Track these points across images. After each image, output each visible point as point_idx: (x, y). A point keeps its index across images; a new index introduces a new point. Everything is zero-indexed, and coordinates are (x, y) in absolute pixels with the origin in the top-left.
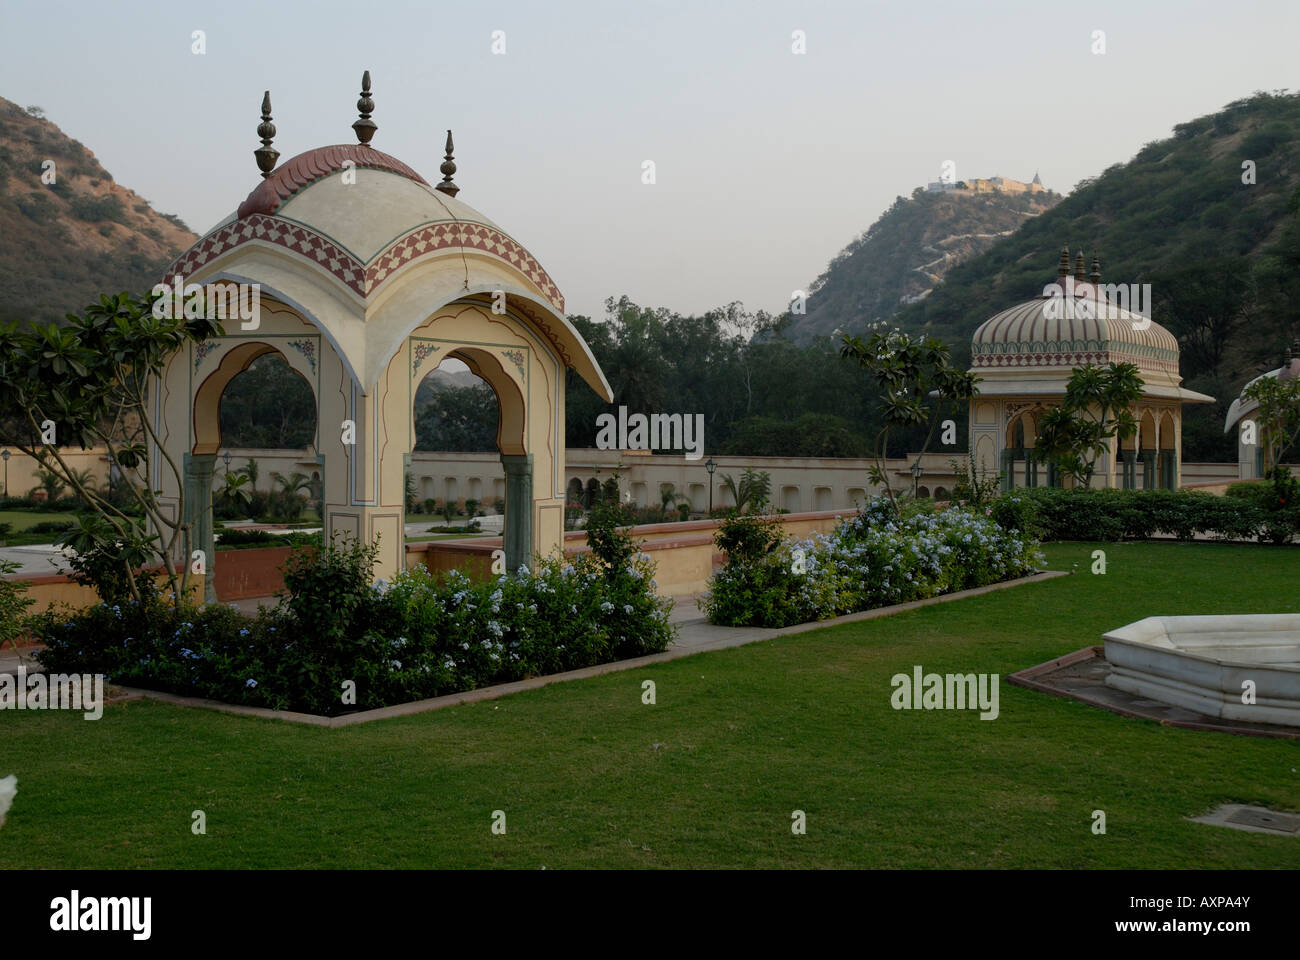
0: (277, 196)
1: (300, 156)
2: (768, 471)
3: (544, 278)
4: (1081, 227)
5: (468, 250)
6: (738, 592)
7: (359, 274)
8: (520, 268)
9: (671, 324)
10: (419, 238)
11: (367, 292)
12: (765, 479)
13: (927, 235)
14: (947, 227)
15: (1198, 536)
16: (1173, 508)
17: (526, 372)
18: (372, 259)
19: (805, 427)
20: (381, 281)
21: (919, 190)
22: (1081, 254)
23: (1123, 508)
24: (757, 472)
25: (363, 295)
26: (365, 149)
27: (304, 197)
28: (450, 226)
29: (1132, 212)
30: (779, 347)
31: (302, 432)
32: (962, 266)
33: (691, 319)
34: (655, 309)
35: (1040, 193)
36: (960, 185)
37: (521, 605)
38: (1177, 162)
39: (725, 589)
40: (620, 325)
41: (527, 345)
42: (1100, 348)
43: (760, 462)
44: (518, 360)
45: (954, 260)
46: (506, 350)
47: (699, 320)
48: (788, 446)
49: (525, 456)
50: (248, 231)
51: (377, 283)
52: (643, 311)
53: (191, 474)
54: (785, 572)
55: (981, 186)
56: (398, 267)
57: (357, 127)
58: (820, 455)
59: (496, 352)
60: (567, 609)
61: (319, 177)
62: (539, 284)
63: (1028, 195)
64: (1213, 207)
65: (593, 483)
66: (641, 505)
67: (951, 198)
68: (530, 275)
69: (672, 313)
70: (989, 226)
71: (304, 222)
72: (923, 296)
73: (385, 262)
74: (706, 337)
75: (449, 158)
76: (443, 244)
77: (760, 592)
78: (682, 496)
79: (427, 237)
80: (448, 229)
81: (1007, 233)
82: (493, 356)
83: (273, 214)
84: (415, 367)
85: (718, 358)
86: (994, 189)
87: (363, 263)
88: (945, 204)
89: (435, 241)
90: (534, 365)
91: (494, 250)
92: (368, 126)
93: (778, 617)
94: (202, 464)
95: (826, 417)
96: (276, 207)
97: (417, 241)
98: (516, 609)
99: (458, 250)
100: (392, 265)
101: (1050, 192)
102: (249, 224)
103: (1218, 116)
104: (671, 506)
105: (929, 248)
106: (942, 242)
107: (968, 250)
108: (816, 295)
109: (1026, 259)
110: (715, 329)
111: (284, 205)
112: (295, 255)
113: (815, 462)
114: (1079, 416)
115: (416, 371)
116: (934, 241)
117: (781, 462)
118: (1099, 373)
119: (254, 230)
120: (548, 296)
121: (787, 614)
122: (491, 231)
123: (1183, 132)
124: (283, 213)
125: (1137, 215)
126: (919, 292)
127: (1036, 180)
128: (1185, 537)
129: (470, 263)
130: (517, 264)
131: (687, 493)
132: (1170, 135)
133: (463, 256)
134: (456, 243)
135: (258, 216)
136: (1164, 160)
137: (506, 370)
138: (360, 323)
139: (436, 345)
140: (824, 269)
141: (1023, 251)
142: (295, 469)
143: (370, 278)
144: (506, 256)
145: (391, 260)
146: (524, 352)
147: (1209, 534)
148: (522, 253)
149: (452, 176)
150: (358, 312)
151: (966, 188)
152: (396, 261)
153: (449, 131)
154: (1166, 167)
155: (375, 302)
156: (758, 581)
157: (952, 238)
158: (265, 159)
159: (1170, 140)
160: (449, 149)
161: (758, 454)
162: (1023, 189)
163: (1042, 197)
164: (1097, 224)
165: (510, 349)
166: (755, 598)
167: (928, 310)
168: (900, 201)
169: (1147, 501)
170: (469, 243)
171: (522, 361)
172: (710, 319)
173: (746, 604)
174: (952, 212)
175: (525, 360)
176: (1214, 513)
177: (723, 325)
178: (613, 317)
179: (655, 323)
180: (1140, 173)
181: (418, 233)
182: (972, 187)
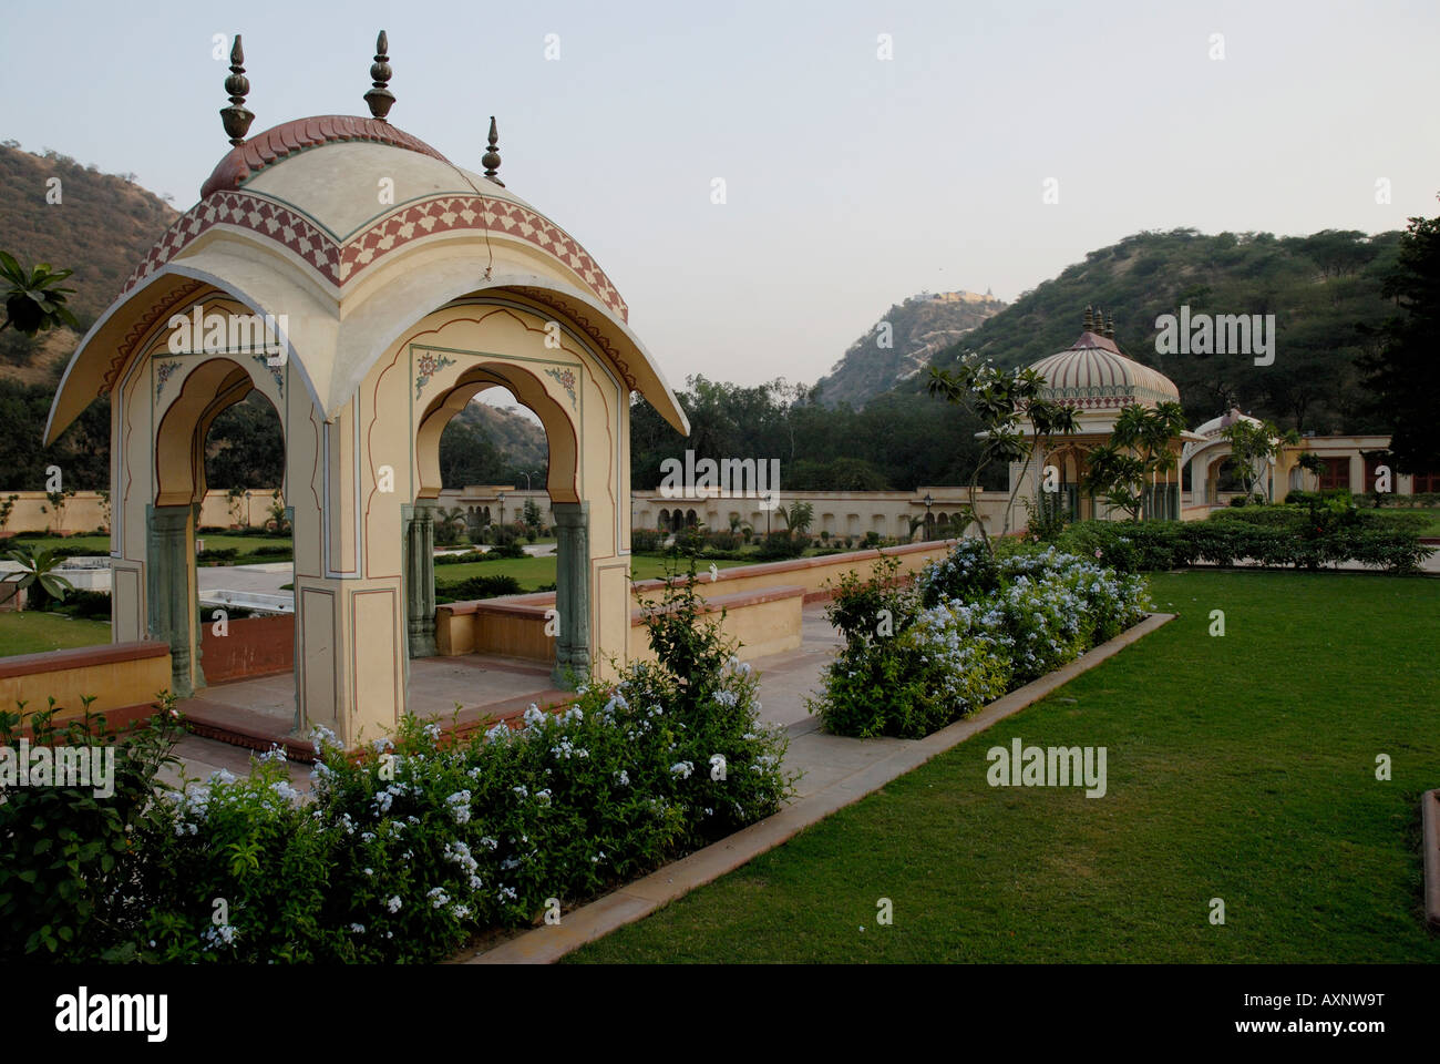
0: (247, 167)
1: (287, 124)
2: (812, 502)
3: (601, 278)
4: (1025, 324)
5: (492, 234)
6: (864, 690)
7: (333, 255)
8: (570, 264)
9: (734, 394)
10: (425, 211)
11: (342, 279)
12: (809, 508)
13: (914, 331)
14: (928, 326)
15: (1236, 562)
16: (1215, 538)
17: (578, 396)
18: (351, 234)
19: (838, 468)
20: (366, 265)
21: (908, 299)
22: (1100, 312)
23: (1172, 538)
24: (803, 503)
25: (338, 283)
26: (377, 123)
27: (281, 169)
28: (472, 200)
29: (1060, 314)
30: (814, 409)
31: (465, 477)
32: (941, 352)
33: (749, 390)
34: (722, 383)
35: (992, 302)
36: (937, 296)
37: (522, 789)
38: (1089, 278)
39: (847, 686)
40: (697, 395)
41: (580, 362)
42: (1127, 392)
43: (805, 495)
44: (567, 381)
45: (933, 350)
46: (550, 367)
47: (755, 391)
48: (825, 483)
49: (578, 503)
50: (210, 216)
51: (358, 268)
52: (713, 385)
53: (158, 531)
54: (925, 659)
55: (951, 297)
56: (392, 248)
57: (369, 97)
58: (851, 489)
59: (538, 370)
60: (610, 778)
61: (307, 146)
62: (595, 287)
63: (984, 303)
64: (1117, 309)
65: (677, 513)
66: (714, 529)
67: (930, 305)
68: (583, 275)
69: (735, 386)
70: (957, 325)
71: (272, 193)
72: (912, 374)
73: (372, 241)
74: (760, 403)
75: (492, 149)
76: (460, 223)
77: (892, 689)
78: (745, 522)
79: (436, 211)
80: (467, 205)
81: (970, 330)
82: (532, 375)
83: (238, 189)
84: (419, 386)
85: (770, 418)
86: (961, 299)
87: (337, 239)
88: (925, 309)
89: (449, 218)
90: (589, 388)
91: (533, 238)
92: (384, 96)
93: (919, 724)
94: (172, 517)
95: (853, 461)
96: (242, 178)
97: (421, 215)
98: (513, 797)
99: (481, 232)
100: (382, 245)
101: (999, 301)
102: (212, 204)
103: (1116, 246)
104: (737, 530)
105: (916, 341)
106: (925, 336)
107: (943, 342)
108: (836, 374)
109: (987, 346)
110: (766, 397)
111: (253, 178)
112: (259, 238)
113: (846, 495)
114: (1123, 452)
115: (420, 391)
116: (919, 336)
117: (821, 495)
118: (1147, 412)
119: (217, 212)
120: (607, 303)
121: (930, 716)
122: (529, 214)
123: (1093, 258)
124: (253, 185)
125: (1064, 315)
126: (909, 372)
127: (989, 293)
128: (1224, 565)
129: (497, 250)
130: (566, 259)
131: (749, 519)
132: (1085, 259)
133: (488, 241)
134: (479, 223)
135: (221, 194)
136: (1081, 277)
137: (550, 393)
138: (333, 322)
139: (450, 357)
140: (842, 356)
141: (985, 341)
142: (455, 504)
143: (347, 259)
144: (550, 247)
145: (381, 238)
146: (575, 372)
147: (1248, 561)
148: (572, 246)
149: (496, 170)
150: (331, 308)
151: (940, 298)
152: (390, 239)
153: (493, 118)
154: (1082, 281)
155: (355, 293)
156: (891, 674)
157: (931, 333)
158: (235, 122)
159: (1084, 264)
160: (493, 139)
161: (803, 489)
162: (980, 299)
163: (994, 304)
164: (1035, 322)
165: (556, 367)
166: (887, 698)
167: (918, 383)
168: (895, 308)
169: (1190, 531)
170: (498, 226)
171: (573, 382)
172: (762, 390)
173: (877, 707)
174: (931, 315)
175: (577, 381)
176: (1255, 541)
177: (772, 394)
178: (692, 390)
179: (723, 396)
180: (1065, 286)
181: (424, 205)
182: (944, 297)
